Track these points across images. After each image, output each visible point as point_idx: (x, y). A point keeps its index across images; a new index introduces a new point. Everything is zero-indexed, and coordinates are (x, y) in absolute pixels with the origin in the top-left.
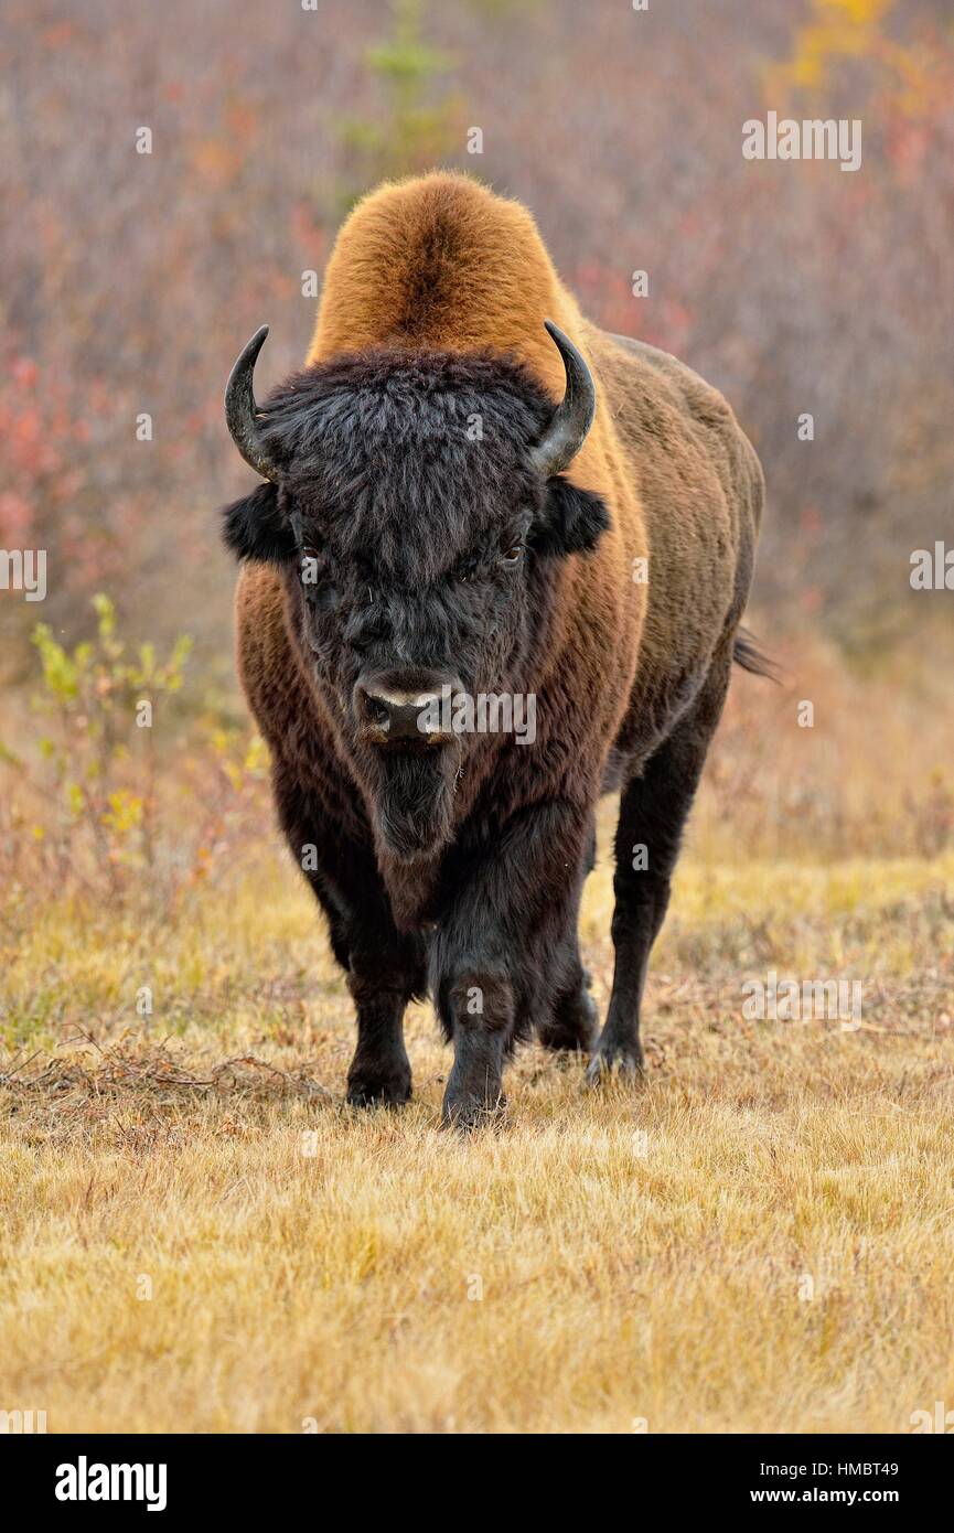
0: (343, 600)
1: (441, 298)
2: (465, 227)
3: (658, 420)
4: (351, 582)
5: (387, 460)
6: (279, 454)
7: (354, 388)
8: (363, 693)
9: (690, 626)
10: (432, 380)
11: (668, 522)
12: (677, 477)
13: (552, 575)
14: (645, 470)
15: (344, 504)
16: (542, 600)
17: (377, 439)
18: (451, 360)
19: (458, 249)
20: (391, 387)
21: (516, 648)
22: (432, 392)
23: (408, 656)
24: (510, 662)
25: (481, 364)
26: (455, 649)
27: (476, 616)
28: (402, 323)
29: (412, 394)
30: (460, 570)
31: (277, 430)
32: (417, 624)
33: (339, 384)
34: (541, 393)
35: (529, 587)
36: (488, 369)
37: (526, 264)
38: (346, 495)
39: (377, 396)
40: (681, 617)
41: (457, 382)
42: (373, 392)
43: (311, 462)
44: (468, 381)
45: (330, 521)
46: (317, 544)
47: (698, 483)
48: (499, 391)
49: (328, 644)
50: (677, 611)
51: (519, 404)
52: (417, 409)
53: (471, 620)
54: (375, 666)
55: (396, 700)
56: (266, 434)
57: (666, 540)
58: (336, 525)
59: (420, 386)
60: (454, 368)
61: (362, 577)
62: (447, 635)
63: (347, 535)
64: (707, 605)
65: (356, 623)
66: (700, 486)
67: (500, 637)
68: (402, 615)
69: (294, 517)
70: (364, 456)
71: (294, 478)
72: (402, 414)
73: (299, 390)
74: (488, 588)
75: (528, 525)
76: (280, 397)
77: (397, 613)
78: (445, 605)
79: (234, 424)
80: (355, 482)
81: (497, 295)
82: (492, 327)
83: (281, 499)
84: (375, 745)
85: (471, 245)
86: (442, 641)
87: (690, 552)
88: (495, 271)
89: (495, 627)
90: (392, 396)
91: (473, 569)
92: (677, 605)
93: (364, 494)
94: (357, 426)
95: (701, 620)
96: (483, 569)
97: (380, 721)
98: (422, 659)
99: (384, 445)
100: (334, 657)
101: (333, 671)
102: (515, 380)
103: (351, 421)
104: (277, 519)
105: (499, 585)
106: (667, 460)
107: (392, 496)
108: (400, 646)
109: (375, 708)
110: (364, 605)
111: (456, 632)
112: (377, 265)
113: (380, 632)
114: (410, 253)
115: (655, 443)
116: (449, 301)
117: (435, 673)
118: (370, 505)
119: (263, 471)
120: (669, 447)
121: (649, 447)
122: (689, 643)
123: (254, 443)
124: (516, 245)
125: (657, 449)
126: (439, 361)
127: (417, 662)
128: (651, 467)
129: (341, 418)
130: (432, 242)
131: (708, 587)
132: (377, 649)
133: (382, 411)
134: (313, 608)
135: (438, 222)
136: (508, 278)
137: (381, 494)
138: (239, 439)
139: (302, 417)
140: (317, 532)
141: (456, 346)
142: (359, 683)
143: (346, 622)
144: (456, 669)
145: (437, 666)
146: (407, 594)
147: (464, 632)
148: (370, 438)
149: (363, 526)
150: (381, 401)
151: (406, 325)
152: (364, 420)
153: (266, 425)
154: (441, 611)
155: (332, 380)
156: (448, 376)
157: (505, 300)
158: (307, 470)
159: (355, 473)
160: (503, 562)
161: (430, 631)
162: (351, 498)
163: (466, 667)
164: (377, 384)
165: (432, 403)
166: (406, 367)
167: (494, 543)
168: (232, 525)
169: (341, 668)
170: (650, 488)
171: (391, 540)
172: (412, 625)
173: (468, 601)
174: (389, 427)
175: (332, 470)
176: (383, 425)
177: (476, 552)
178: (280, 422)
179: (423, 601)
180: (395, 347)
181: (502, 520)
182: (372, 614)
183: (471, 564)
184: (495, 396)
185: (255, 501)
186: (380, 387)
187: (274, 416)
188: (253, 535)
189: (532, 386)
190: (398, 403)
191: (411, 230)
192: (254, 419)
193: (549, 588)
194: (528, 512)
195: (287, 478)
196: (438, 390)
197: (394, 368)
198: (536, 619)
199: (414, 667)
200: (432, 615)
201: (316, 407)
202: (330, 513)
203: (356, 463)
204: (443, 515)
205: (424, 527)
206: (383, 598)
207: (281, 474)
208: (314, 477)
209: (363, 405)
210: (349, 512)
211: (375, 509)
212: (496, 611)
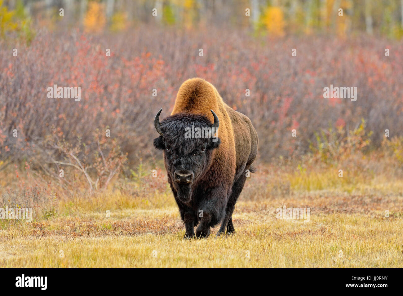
0: (173, 157)
1: (194, 103)
2: (200, 90)
3: (237, 119)
4: (175, 154)
5: (182, 133)
6: (163, 131)
7: (176, 120)
8: (176, 174)
9: (242, 156)
10: (190, 119)
11: (239, 137)
12: (240, 129)
13: (211, 153)
14: (235, 128)
15: (173, 141)
16: (209, 158)
17: (180, 129)
18: (194, 116)
19: (198, 94)
20: (183, 120)
21: (203, 166)
22: (190, 121)
23: (184, 167)
24: (202, 169)
25: (199, 116)
26: (192, 167)
27: (196, 161)
28: (186, 107)
29: (187, 121)
30: (194, 153)
31: (163, 126)
32: (186, 162)
33: (174, 119)
34: (210, 122)
35: (206, 156)
36: (200, 117)
37: (211, 97)
38: (174, 139)
39: (180, 122)
40: (241, 154)
41: (195, 120)
42: (180, 121)
43: (168, 133)
44: (197, 119)
45: (171, 143)
46: (169, 147)
47: (244, 130)
48: (202, 121)
49: (170, 165)
50: (240, 153)
51: (206, 124)
52: (187, 124)
53: (195, 162)
54: (178, 169)
55: (181, 175)
56: (161, 127)
57: (238, 140)
58: (172, 144)
59: (188, 120)
60: (194, 117)
61: (176, 154)
62: (191, 164)
63: (174, 146)
64: (245, 152)
65: (175, 161)
66: (244, 131)
67: (201, 165)
68: (183, 161)
69: (165, 142)
70: (177, 132)
71: (165, 136)
72: (185, 125)
73: (167, 120)
74: (198, 156)
75: (206, 145)
76: (164, 121)
77: (182, 160)
78: (191, 159)
79: (156, 125)
80: (176, 137)
81: (204, 103)
82: (202, 109)
83: (163, 139)
84: (178, 183)
85: (200, 94)
86: (190, 165)
87: (242, 142)
88: (204, 98)
89: (200, 163)
90: (183, 122)
91: (196, 153)
92: (240, 152)
93: (177, 139)
94: (176, 127)
95: (244, 155)
96: (198, 153)
97: (178, 179)
98: (186, 168)
99: (181, 130)
100: (171, 167)
101: (171, 170)
102: (205, 119)
103: (175, 126)
104: (162, 143)
105: (201, 156)
106: (238, 126)
107: (182, 139)
108: (183, 166)
109: (178, 177)
110: (177, 158)
111: (192, 164)
112: (184, 96)
113: (179, 163)
114: (190, 94)
115: (236, 123)
116: (195, 104)
117: (188, 171)
118: (178, 141)
119: (160, 134)
120: (239, 124)
121: (235, 124)
122: (242, 159)
123: (159, 129)
124: (209, 94)
125: (237, 124)
126: (192, 116)
127: (186, 169)
128: (236, 127)
129: (173, 125)
130: (194, 93)
131: (246, 149)
132: (178, 166)
133: (181, 124)
134: (168, 158)
135: (195, 89)
136: (207, 100)
137: (180, 139)
138: (156, 128)
139: (167, 124)
140: (169, 145)
141: (196, 113)
142: (175, 172)
143: (173, 161)
144: (192, 170)
145: (189, 170)
146: (184, 157)
147: (194, 164)
148: (179, 129)
149: (177, 144)
150: (181, 122)
151: (187, 108)
152: (178, 126)
153: (161, 126)
154: (190, 160)
155: (173, 118)
156: (193, 118)
157: (205, 104)
158: (167, 134)
159: (176, 135)
160: (202, 152)
161: (188, 163)
162: (175, 139)
163: (194, 170)
164: (181, 119)
165: (190, 123)
166: (186, 116)
167: (200, 148)
168: (155, 142)
169: (172, 169)
170: (236, 131)
171: (181, 147)
172: (185, 162)
173: (194, 158)
174: (182, 127)
175: (172, 134)
176: (181, 127)
177: (197, 150)
178: (163, 125)
179: (187, 158)
180: (184, 112)
181: (202, 144)
182: (178, 160)
183: (196, 152)
184: (201, 122)
185: (159, 139)
186: (181, 120)
187: (163, 124)
188: (158, 145)
189: (208, 121)
190: (184, 123)
191: (191, 90)
192: (159, 125)
193: (210, 155)
194: (206, 143)
195: (164, 136)
196: (191, 121)
197: (184, 117)
198: (208, 161)
199: (185, 170)
200: (188, 161)
201: (170, 123)
202: (171, 142)
203: (176, 133)
204: (191, 143)
205: (187, 144)
206: (180, 157)
207: (163, 135)
208: (168, 136)
209: (178, 123)
210: (174, 142)
211: (179, 141)
212: (200, 160)
